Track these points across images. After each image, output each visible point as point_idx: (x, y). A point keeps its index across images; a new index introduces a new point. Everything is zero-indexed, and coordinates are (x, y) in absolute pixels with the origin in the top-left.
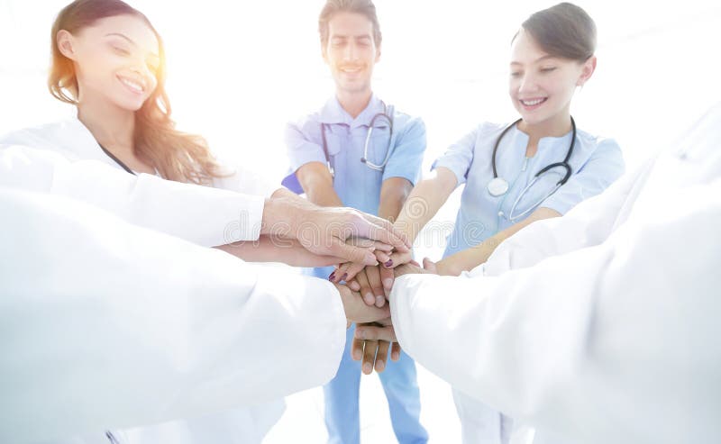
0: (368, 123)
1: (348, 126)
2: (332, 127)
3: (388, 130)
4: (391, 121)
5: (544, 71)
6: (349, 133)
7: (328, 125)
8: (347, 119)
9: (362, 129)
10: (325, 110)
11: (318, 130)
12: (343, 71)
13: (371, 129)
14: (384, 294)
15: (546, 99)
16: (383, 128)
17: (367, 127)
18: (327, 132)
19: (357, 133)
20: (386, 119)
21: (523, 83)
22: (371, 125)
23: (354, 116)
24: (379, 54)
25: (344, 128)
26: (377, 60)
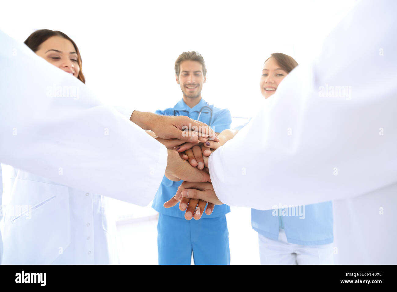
0: (198, 110)
1: (188, 112)
2: (180, 112)
3: (209, 114)
4: (211, 110)
6: (189, 116)
7: (178, 111)
8: (187, 109)
9: (196, 113)
10: (177, 106)
12: (187, 88)
13: (200, 113)
16: (207, 113)
17: (198, 112)
18: (177, 114)
19: (193, 115)
20: (209, 109)
22: (201, 111)
23: (192, 107)
24: (205, 79)
25: (186, 113)
26: (204, 82)
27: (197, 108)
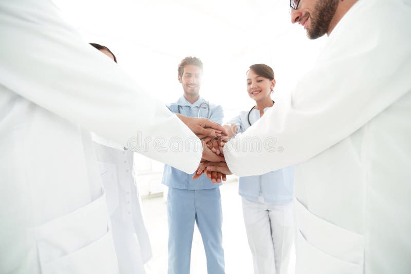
1: (190, 107)
2: (183, 107)
3: (207, 109)
4: (208, 105)
5: (259, 81)
6: (190, 110)
7: (181, 106)
8: (189, 104)
9: (196, 108)
10: (179, 101)
11: (177, 109)
12: (189, 87)
13: (200, 108)
14: (219, 150)
15: (260, 91)
16: (205, 108)
17: (198, 107)
18: (181, 109)
19: (194, 110)
20: (206, 105)
21: (252, 86)
22: (200, 106)
23: (192, 103)
25: (188, 108)
27: (197, 104)
